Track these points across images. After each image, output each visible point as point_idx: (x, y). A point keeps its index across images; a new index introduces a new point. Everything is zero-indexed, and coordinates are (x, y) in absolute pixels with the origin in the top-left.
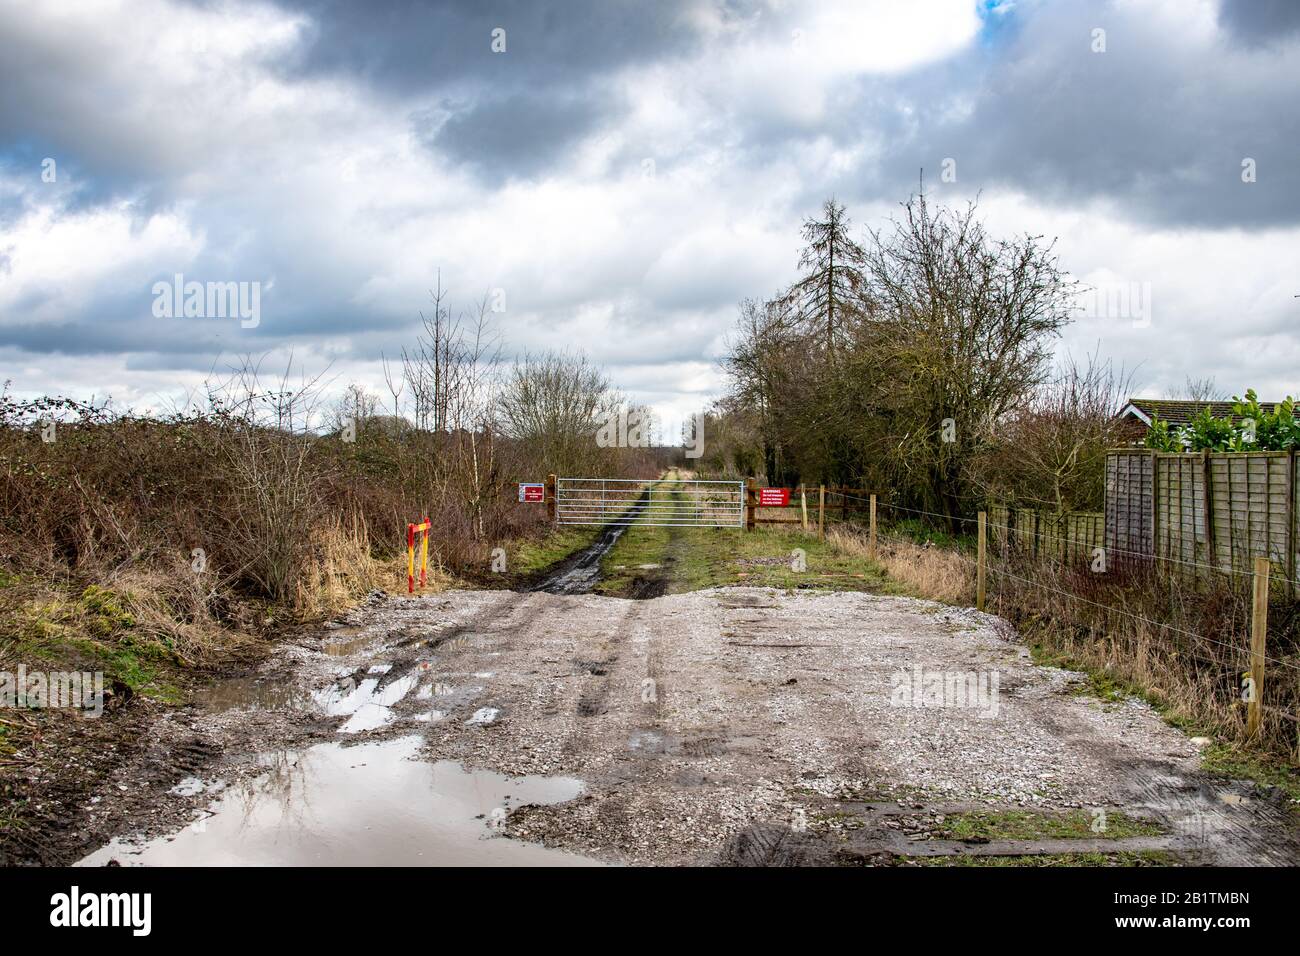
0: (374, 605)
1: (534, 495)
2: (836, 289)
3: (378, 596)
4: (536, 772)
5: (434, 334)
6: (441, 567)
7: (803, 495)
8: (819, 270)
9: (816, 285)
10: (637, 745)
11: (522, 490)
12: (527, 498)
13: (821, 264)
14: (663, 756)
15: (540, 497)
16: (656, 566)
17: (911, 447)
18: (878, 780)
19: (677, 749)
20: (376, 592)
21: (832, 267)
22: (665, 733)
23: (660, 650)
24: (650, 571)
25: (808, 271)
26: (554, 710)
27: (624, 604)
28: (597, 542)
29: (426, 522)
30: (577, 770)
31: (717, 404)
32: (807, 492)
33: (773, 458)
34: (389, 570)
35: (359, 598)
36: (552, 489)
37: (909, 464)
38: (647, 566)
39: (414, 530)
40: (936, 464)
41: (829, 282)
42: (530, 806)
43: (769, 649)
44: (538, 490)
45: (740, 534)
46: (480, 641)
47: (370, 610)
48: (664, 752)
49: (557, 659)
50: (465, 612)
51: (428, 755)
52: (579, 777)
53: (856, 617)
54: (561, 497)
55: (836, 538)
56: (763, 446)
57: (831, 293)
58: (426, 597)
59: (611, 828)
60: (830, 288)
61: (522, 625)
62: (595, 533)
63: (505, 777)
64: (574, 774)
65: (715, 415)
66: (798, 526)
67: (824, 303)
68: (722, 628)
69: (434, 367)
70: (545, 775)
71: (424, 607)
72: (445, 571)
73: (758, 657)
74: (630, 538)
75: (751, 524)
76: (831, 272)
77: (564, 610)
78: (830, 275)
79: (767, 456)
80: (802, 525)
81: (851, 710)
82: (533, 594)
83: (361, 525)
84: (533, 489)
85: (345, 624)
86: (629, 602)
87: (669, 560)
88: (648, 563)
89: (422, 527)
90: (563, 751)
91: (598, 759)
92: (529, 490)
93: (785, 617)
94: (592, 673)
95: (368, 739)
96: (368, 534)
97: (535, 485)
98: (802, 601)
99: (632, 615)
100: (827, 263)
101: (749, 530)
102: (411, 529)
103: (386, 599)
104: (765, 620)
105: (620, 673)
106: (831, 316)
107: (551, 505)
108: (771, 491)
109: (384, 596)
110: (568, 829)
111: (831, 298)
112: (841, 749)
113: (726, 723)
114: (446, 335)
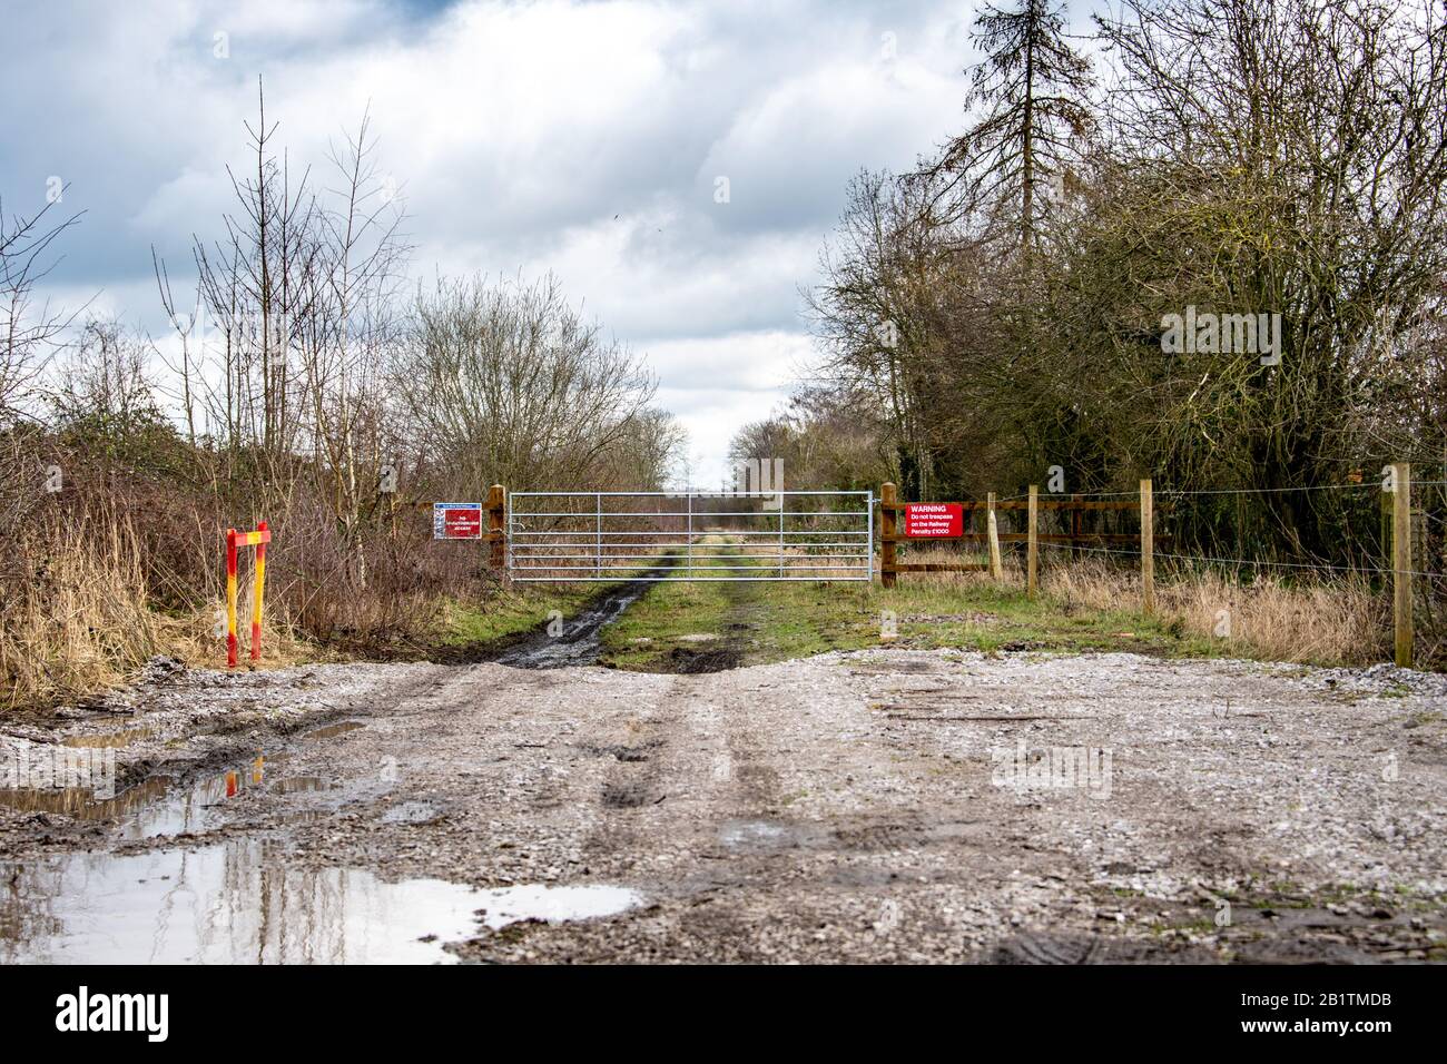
0: (159, 682)
1: (463, 524)
2: (1039, 145)
3: (165, 666)
4: (534, 879)
5: (256, 210)
6: (290, 627)
7: (992, 516)
8: (1005, 107)
9: (1000, 135)
10: (738, 839)
11: (440, 514)
12: (450, 529)
13: (1009, 96)
14: (795, 851)
15: (475, 529)
16: (710, 636)
17: (1214, 399)
18: (1271, 879)
19: (826, 842)
20: (162, 659)
21: (1030, 101)
22: (792, 823)
23: (749, 730)
24: (701, 643)
25: (983, 111)
26: (554, 801)
27: (664, 681)
28: (590, 610)
29: (261, 528)
30: (618, 875)
31: (798, 402)
32: (998, 508)
33: (916, 477)
34: (186, 632)
35: (128, 671)
36: (497, 513)
37: (1211, 433)
38: (694, 637)
39: (239, 542)
40: (1268, 431)
41: (1025, 132)
42: (533, 921)
43: (971, 725)
44: (474, 516)
45: (870, 590)
46: (383, 725)
47: (151, 690)
48: (796, 846)
49: (545, 742)
50: (345, 689)
51: (302, 862)
52: (625, 884)
53: (1132, 683)
54: (516, 528)
55: (1063, 583)
56: (894, 456)
57: (1027, 150)
58: (264, 672)
59: (712, 943)
60: (1026, 144)
61: (464, 704)
62: (583, 598)
63: (471, 887)
64: (614, 880)
65: (793, 425)
66: (983, 576)
67: (1014, 174)
68: (867, 700)
69: (260, 278)
70: (551, 883)
71: (264, 683)
72: (299, 635)
73: (952, 732)
74: (653, 605)
75: (888, 575)
76: (1028, 111)
77: (543, 687)
78: (1027, 117)
79: (905, 474)
80: (992, 574)
81: (1174, 789)
82: (478, 666)
83: (127, 546)
84: (462, 513)
85: (101, 710)
86: (671, 677)
87: (736, 626)
88: (695, 632)
89: (254, 538)
90: (586, 849)
91: (661, 858)
92: (452, 515)
93: (991, 685)
94: (620, 758)
95: (170, 844)
96: (142, 563)
97: (465, 506)
98: (1019, 667)
99: (677, 692)
100: (1021, 91)
101: (886, 585)
102: (231, 540)
103: (182, 673)
104: (952, 689)
105: (676, 753)
106: (1028, 197)
107: (497, 543)
108: (928, 509)
109: (180, 667)
110: (622, 948)
111: (1028, 162)
112: (1174, 835)
113: (915, 806)
114: (281, 212)
